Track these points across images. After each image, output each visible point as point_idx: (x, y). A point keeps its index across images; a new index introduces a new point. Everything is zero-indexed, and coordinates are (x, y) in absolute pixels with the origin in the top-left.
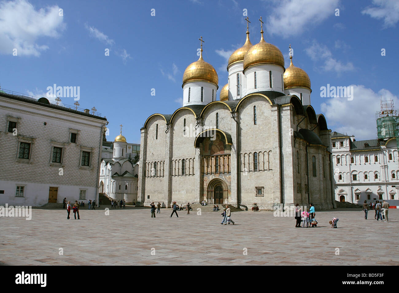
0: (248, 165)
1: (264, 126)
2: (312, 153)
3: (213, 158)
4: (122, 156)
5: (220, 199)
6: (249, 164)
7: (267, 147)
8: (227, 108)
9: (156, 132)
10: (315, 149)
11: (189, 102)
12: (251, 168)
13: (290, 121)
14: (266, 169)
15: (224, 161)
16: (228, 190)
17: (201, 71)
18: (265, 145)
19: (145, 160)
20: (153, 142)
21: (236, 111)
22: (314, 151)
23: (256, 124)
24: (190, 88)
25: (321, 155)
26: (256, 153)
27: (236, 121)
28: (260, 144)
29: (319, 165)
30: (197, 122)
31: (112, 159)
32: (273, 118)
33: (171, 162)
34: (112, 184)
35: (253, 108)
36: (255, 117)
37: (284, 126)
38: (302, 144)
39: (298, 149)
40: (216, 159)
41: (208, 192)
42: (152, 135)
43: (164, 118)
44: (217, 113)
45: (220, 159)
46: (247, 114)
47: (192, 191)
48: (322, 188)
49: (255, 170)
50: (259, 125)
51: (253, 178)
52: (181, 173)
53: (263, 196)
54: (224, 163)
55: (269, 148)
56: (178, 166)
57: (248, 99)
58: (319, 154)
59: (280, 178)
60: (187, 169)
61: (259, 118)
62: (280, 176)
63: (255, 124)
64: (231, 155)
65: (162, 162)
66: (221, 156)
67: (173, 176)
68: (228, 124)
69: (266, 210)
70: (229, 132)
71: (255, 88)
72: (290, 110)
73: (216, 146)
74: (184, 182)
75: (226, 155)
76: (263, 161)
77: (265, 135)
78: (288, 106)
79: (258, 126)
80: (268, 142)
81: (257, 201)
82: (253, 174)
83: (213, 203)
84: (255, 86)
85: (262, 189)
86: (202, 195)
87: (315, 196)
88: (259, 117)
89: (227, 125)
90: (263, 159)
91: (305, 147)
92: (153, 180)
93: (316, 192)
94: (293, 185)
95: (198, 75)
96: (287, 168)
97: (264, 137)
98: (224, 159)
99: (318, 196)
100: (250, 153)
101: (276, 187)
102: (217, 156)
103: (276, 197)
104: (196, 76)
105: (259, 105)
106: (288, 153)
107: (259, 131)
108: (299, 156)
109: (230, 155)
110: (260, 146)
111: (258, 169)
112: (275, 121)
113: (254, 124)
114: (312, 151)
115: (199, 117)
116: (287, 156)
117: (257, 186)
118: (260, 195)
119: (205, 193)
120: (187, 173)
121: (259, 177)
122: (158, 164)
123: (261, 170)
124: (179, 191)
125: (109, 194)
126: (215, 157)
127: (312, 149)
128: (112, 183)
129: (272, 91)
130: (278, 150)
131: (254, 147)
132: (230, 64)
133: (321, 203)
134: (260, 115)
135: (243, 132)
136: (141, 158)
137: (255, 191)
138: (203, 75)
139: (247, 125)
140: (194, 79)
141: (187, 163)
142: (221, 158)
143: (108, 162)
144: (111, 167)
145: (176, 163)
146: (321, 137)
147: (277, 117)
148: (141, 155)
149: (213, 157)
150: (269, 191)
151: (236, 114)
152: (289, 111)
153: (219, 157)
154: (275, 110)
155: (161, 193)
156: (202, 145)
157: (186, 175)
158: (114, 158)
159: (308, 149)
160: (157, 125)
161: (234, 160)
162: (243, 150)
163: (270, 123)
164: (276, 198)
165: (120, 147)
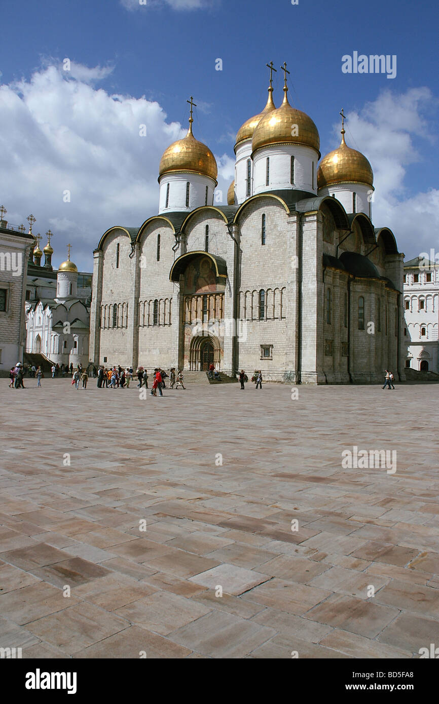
0: (251, 311)
1: (277, 247)
2: (359, 292)
3: (199, 299)
4: (71, 294)
5: (209, 363)
6: (252, 308)
7: (279, 282)
8: (222, 218)
9: (116, 255)
10: (365, 285)
11: (167, 207)
12: (255, 315)
13: (316, 239)
14: (277, 317)
15: (215, 303)
16: (220, 350)
17: (187, 156)
18: (278, 278)
19: (99, 301)
20: (112, 273)
21: (234, 222)
22: (362, 289)
23: (265, 244)
24: (169, 184)
25: (373, 295)
26: (262, 292)
27: (234, 240)
28: (269, 276)
29: (371, 312)
30: (176, 240)
31: (55, 300)
32: (289, 235)
33: (137, 305)
34: (53, 340)
35: (261, 217)
36: (263, 233)
37: (306, 248)
38: (338, 277)
39: (331, 285)
40: (203, 300)
41: (191, 351)
42: (111, 260)
43: (128, 234)
44: (207, 226)
45: (209, 299)
46: (251, 226)
47: (168, 350)
48: (373, 348)
49: (261, 318)
50: (269, 246)
51: (258, 331)
52: (152, 323)
53: (272, 360)
54: (215, 307)
55: (282, 284)
56: (147, 311)
57: (253, 203)
58: (370, 293)
59: (296, 332)
60: (162, 317)
61: (269, 234)
62: (296, 327)
63: (263, 244)
64: (225, 294)
65: (125, 304)
66: (211, 295)
67: (141, 326)
68: (223, 243)
69: (275, 382)
70: (224, 257)
71: (267, 184)
72: (318, 221)
73: (204, 278)
74: (157, 337)
75: (218, 294)
76: (273, 303)
77: (278, 262)
78: (314, 215)
79: (267, 248)
80: (281, 273)
81: (263, 367)
82: (258, 325)
83: (199, 369)
84: (268, 181)
85: (271, 348)
86: (181, 356)
87: (360, 361)
88: (270, 232)
89: (221, 245)
90: (273, 301)
91: (346, 283)
92: (111, 333)
93: (363, 354)
94: (316, 344)
95: (182, 163)
96: (308, 315)
97: (276, 264)
98: (215, 299)
99: (365, 360)
100: (254, 291)
101: (291, 345)
102: (205, 296)
103: (290, 361)
104: (179, 163)
105: (271, 213)
106: (310, 291)
107: (269, 255)
108: (332, 296)
109: (223, 294)
110: (269, 279)
111: (265, 316)
112: (292, 240)
113: (261, 243)
114: (358, 288)
115: (180, 232)
116: (308, 296)
117: (263, 344)
118: (267, 358)
119: (187, 353)
120: (162, 322)
121: (266, 329)
122: (118, 308)
123: (270, 319)
124: (149, 351)
125: (48, 355)
126: (202, 297)
127: (359, 286)
128: (53, 337)
129: (294, 189)
130: (294, 287)
131: (261, 281)
132: (238, 144)
133: (370, 372)
134: (271, 230)
135: (244, 256)
136: (94, 299)
137: (260, 352)
138: (190, 162)
139: (251, 246)
140: (175, 169)
141: (162, 306)
142: (211, 298)
143: (47, 304)
144: (51, 313)
145: (145, 305)
146: (387, 265)
147: (296, 233)
148: (95, 294)
149: (199, 296)
150: (280, 352)
151: (234, 227)
152: (316, 223)
153: (208, 296)
154: (294, 222)
155: (123, 353)
156: (183, 278)
157: (160, 325)
158: (58, 298)
159: (352, 284)
160: (118, 244)
161: (229, 301)
162: (243, 286)
163: (285, 243)
164: (290, 363)
165: (68, 281)
